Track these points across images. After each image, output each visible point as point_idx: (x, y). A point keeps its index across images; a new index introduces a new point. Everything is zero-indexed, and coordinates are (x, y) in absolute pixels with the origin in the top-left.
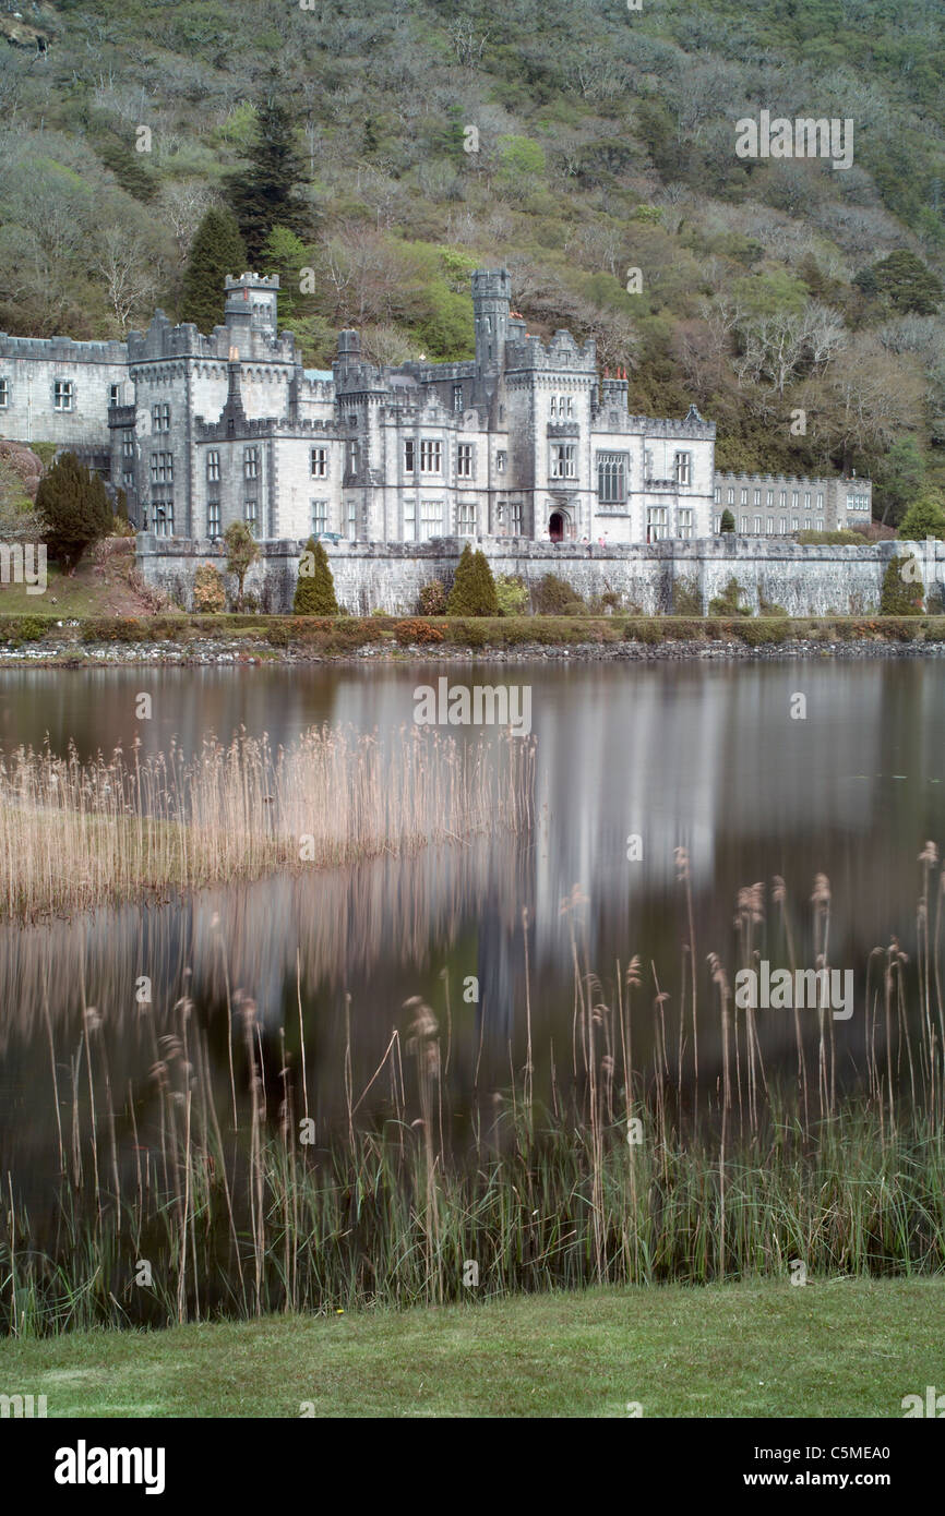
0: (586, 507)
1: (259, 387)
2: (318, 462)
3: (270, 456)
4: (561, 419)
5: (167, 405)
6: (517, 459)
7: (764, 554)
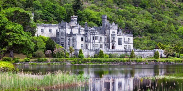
0: (117, 45)
1: (75, 30)
2: (82, 39)
3: (76, 38)
4: (113, 34)
5: (63, 32)
6: (108, 39)
7: (139, 51)
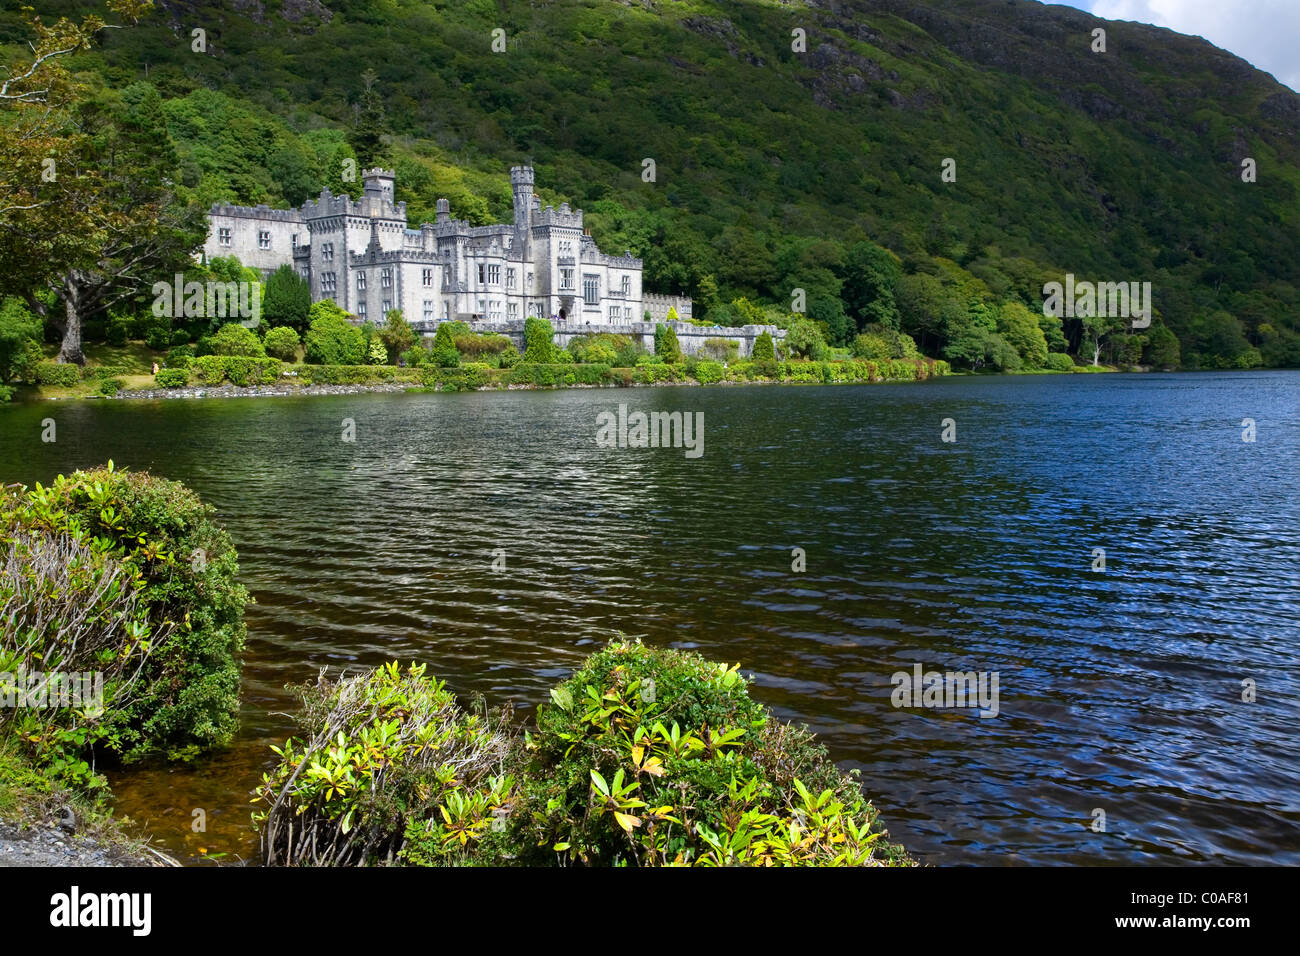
0: (579, 305)
1: (386, 234)
2: (427, 278)
3: (399, 272)
4: (565, 254)
5: (331, 244)
6: (539, 278)
7: (690, 332)
